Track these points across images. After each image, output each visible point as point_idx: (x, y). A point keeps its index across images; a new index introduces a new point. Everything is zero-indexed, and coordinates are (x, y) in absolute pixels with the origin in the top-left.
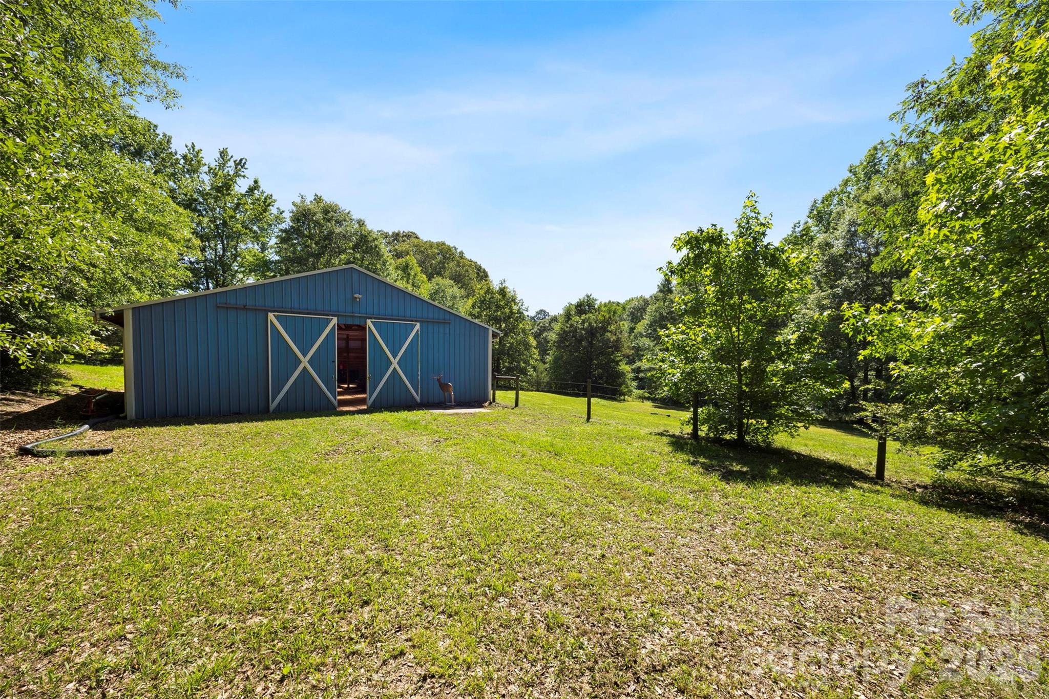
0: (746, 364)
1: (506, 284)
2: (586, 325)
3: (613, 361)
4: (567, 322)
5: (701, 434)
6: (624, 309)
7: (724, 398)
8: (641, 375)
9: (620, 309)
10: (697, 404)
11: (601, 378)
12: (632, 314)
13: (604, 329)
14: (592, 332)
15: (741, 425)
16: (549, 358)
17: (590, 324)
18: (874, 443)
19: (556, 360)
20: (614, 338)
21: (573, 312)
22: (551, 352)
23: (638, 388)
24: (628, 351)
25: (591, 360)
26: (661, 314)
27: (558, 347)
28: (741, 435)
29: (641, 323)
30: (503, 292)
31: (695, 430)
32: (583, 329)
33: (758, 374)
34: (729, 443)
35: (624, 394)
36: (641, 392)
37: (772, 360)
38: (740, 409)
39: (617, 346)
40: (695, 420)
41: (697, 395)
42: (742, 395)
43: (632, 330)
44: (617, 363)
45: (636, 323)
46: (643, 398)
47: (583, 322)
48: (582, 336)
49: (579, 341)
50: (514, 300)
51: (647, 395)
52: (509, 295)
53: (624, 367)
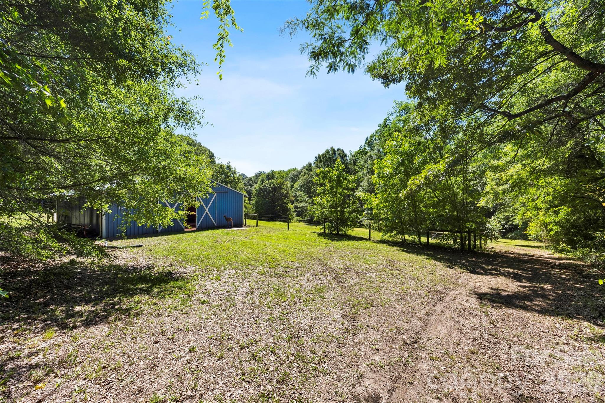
0: (339, 209)
1: (230, 164)
2: (272, 185)
3: (285, 203)
4: (262, 184)
5: (326, 232)
6: (287, 174)
7: (333, 220)
8: (298, 210)
9: (285, 174)
10: (325, 222)
11: (279, 211)
12: (292, 178)
13: (280, 188)
14: (275, 189)
15: (338, 228)
16: (253, 202)
17: (274, 185)
18: (368, 231)
19: (257, 203)
20: (285, 192)
21: (265, 179)
22: (254, 199)
23: (297, 215)
24: (292, 198)
25: (274, 203)
26: (307, 181)
27: (258, 197)
28: (338, 232)
29: (296, 183)
30: (229, 167)
31: (325, 231)
32: (270, 187)
33: (342, 212)
34: (334, 234)
35: (290, 219)
36: (298, 218)
37: (346, 208)
38: (337, 223)
39: (287, 196)
40: (324, 228)
41: (325, 219)
42: (338, 219)
43: (292, 186)
44: (287, 204)
45: (294, 183)
46: (299, 221)
47: (270, 184)
48: (270, 191)
49: (269, 193)
50: (235, 173)
51: (301, 219)
52: (232, 170)
53: (291, 206)
